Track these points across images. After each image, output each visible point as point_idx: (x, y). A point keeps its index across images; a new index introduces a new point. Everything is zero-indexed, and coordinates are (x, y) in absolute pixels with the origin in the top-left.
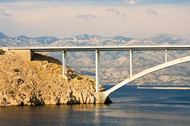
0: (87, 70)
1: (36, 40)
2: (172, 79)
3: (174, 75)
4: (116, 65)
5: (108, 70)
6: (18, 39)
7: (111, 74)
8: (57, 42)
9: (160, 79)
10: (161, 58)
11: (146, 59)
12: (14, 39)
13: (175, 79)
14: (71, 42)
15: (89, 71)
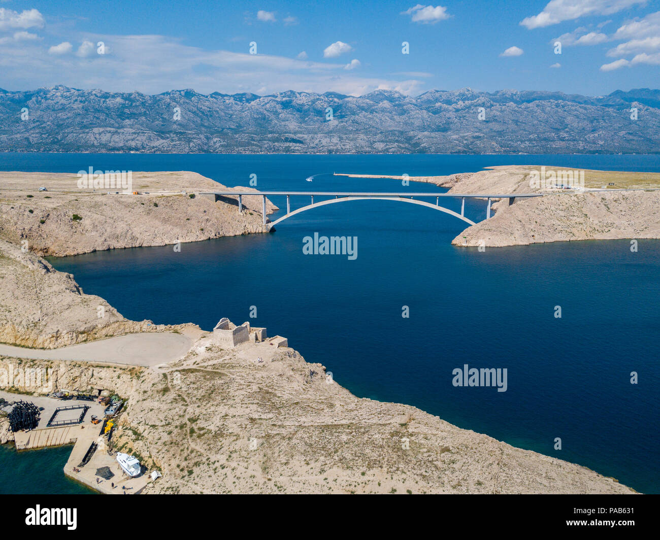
0: (292, 136)
1: (232, 98)
2: (388, 147)
3: (390, 142)
4: (326, 129)
5: (316, 136)
6: (212, 97)
7: (320, 141)
8: (258, 100)
9: (375, 147)
10: (377, 120)
11: (360, 122)
12: (207, 97)
13: (391, 146)
14: (275, 101)
15: (295, 137)
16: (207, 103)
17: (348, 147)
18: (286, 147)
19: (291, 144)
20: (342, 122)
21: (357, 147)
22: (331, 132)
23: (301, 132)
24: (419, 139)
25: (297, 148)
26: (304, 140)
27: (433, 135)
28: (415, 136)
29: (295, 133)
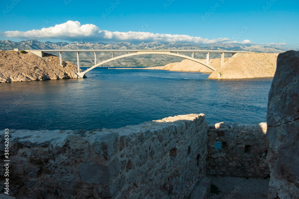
0: (84, 59)
1: (56, 44)
2: (127, 64)
3: (128, 62)
4: (100, 57)
6: (46, 43)
8: (68, 45)
9: (121, 64)
12: (44, 43)
13: (128, 64)
14: (76, 45)
15: (86, 60)
16: (44, 46)
17: (110, 64)
18: (82, 64)
19: (84, 63)
20: (107, 54)
21: (114, 64)
22: (102, 58)
23: (88, 58)
24: (140, 61)
25: (87, 64)
26: (90, 61)
27: (145, 59)
28: (138, 60)
29: (86, 58)
